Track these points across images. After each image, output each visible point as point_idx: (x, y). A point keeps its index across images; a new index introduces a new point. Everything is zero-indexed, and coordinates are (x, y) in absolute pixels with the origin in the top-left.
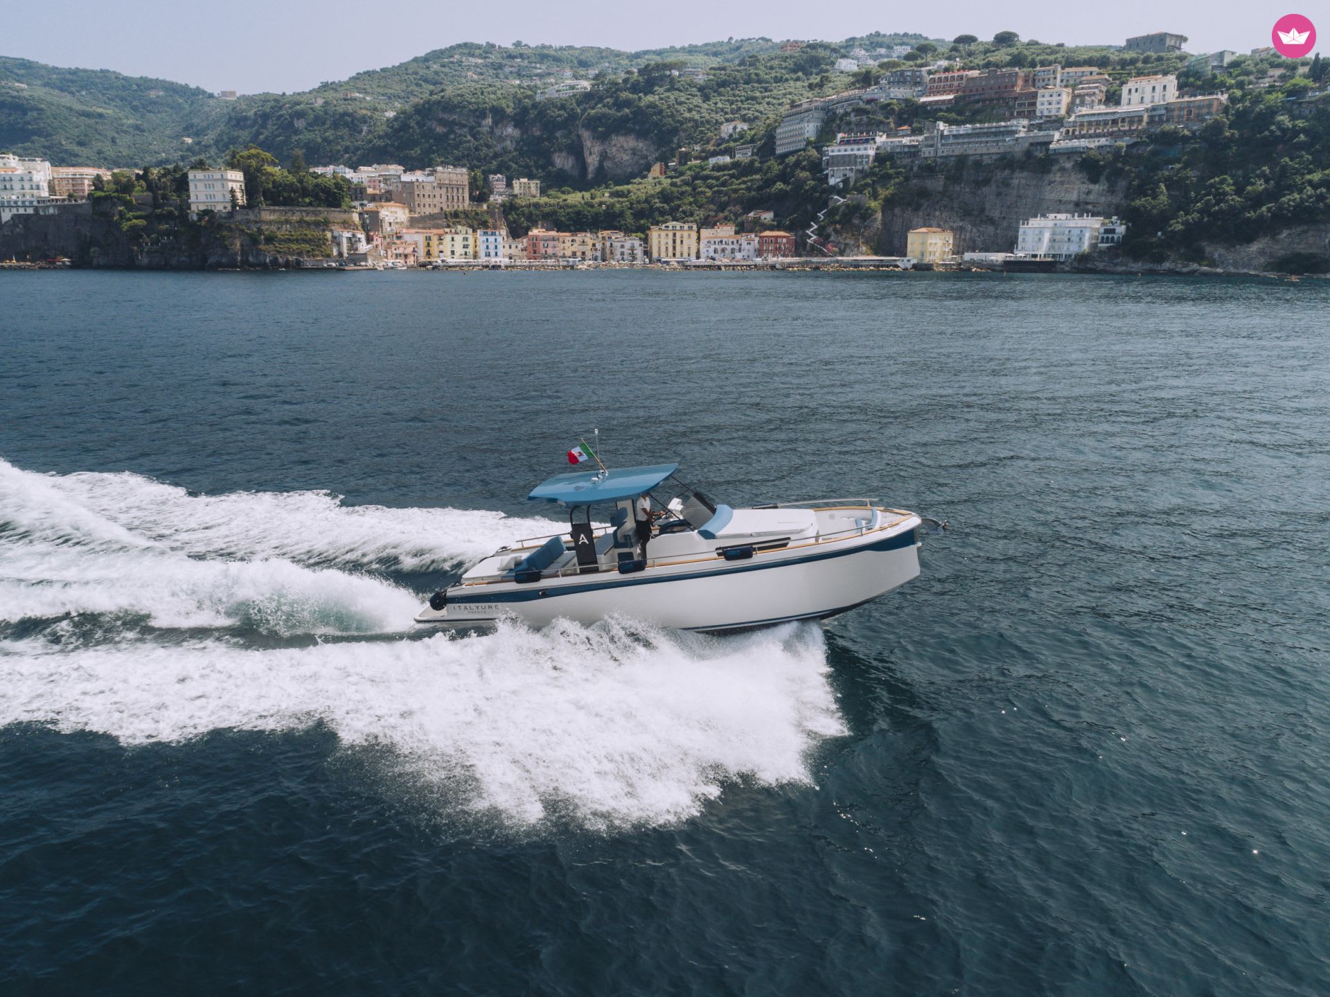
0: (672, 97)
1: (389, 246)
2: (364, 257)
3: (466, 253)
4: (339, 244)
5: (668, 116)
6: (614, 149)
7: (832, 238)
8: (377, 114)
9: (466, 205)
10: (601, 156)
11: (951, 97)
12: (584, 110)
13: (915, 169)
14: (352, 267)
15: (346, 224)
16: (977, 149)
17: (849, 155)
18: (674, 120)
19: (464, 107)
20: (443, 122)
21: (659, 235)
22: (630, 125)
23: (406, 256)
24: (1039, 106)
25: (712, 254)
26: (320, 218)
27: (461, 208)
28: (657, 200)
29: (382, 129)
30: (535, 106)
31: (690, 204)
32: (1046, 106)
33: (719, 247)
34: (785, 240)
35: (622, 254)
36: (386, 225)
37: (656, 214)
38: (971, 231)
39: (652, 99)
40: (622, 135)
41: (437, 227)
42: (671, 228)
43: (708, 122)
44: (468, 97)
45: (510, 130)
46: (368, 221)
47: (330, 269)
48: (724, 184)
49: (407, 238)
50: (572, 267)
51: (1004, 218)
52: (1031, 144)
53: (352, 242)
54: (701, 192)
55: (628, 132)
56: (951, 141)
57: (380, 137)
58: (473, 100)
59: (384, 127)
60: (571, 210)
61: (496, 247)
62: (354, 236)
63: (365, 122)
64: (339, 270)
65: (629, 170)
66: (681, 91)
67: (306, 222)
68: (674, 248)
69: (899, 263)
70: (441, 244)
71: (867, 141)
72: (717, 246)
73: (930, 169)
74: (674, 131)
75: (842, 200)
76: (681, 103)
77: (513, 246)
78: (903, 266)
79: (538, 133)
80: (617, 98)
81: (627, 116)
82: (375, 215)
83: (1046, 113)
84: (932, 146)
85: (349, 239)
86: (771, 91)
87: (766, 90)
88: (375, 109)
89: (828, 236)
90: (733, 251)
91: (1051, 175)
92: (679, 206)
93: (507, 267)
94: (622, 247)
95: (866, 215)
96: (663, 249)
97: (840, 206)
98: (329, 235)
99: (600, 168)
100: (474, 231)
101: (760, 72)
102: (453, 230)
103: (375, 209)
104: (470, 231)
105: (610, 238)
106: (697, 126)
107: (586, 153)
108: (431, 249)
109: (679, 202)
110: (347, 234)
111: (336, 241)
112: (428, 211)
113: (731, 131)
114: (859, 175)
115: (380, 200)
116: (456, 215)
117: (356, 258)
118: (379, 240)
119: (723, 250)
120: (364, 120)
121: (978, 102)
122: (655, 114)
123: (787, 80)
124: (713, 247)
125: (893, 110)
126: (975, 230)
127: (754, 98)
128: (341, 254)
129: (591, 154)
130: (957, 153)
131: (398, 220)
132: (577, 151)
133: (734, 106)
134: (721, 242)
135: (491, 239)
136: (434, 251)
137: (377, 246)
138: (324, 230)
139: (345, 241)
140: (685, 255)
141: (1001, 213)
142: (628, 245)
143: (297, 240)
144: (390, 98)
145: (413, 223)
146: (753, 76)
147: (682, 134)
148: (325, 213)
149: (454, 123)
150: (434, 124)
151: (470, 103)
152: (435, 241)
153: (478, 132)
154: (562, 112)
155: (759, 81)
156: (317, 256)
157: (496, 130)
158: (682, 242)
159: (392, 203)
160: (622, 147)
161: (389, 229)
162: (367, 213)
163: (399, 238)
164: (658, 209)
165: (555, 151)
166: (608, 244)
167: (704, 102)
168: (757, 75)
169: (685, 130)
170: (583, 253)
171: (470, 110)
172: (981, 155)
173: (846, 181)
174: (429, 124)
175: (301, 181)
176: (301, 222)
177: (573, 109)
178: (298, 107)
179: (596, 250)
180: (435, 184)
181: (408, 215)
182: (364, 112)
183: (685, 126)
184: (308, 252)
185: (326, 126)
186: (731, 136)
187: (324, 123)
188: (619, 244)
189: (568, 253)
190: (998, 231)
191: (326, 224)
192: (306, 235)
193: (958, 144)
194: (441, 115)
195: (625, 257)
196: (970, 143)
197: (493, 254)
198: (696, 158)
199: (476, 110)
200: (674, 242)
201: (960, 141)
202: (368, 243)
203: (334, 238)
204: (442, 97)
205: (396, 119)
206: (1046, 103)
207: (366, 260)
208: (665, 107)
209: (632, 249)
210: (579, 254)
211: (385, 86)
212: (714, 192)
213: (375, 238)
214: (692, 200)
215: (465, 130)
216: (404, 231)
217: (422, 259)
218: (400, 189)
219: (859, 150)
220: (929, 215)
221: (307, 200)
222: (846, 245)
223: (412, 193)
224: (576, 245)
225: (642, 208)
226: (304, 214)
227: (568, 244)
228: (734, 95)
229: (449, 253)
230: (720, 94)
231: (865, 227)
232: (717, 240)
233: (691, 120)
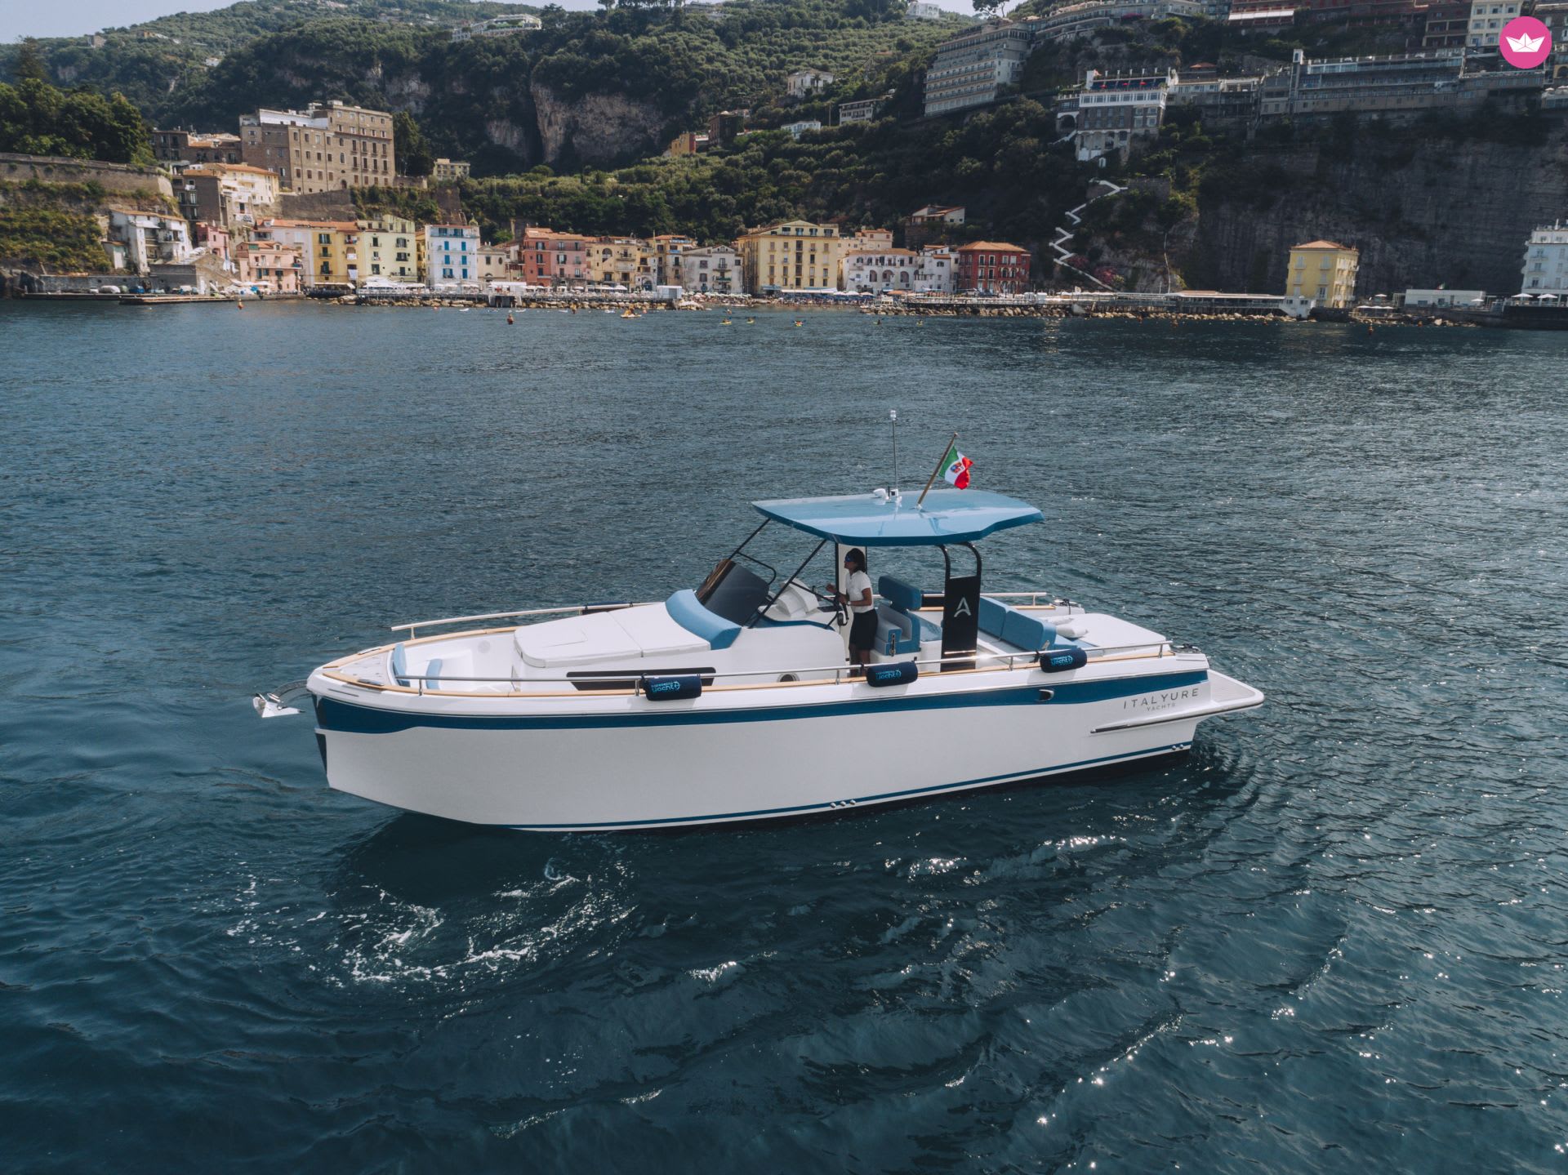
0: (680, 38)
1: (242, 252)
2: (189, 273)
3: (402, 270)
4: (127, 244)
5: (678, 67)
6: (590, 116)
7: (1105, 258)
8: (191, 63)
9: (388, 178)
10: (567, 126)
11: (1290, 13)
12: (536, 58)
13: (1251, 135)
14: (158, 295)
15: (144, 200)
16: (1370, 102)
17: (1119, 108)
18: (687, 73)
19: (336, 48)
20: (303, 72)
21: (772, 245)
22: (616, 79)
23: (279, 273)
24: (1472, 30)
25: (866, 282)
26: (79, 183)
27: (381, 184)
28: (712, 189)
29: (199, 82)
30: (453, 48)
31: (774, 196)
32: (1486, 30)
33: (879, 270)
34: (1013, 260)
35: (703, 278)
36: (233, 209)
37: (715, 212)
38: (1383, 250)
39: (648, 41)
40: (603, 94)
41: (338, 217)
42: (793, 232)
43: (741, 79)
44: (343, 34)
45: (414, 85)
46: (193, 198)
47: (107, 298)
48: (835, 163)
49: (278, 236)
50: (670, 305)
51: (1444, 227)
52: (1493, 93)
53: (159, 240)
54: (790, 177)
55: (612, 91)
56: (1320, 85)
57: (199, 93)
58: (352, 39)
59: (205, 79)
60: (567, 200)
61: (464, 260)
62: (163, 226)
63: (174, 74)
64: (131, 303)
65: (616, 150)
66: (691, 31)
67: (45, 190)
68: (799, 270)
69: (1283, 307)
70: (351, 250)
71: (1148, 84)
72: (875, 268)
73: (1281, 134)
74: (691, 90)
75: (1117, 189)
76: (696, 49)
77: (494, 259)
78: (1294, 313)
79: (461, 91)
80: (591, 38)
81: (611, 64)
82: (208, 185)
83: (1484, 42)
84: (1280, 94)
85: (152, 232)
86: (824, 39)
87: (817, 37)
88: (189, 56)
89: (1096, 254)
90: (904, 276)
91: (1545, 149)
92: (754, 200)
93: (527, 301)
94: (704, 265)
95: (1171, 215)
96: (779, 270)
97: (1114, 199)
98: (103, 223)
99: (567, 147)
100: (419, 228)
101: (802, 11)
102: (375, 225)
103: (210, 173)
104: (411, 226)
105: (674, 248)
106: (725, 84)
107: (542, 123)
108: (331, 261)
109: (752, 193)
110: (145, 222)
111: (121, 236)
112: (317, 186)
113: (808, 84)
114: (1141, 146)
115: (218, 159)
116: (372, 196)
117: (171, 276)
118: (220, 238)
119: (886, 275)
120: (171, 70)
121: (1340, 21)
122: (656, 62)
123: (843, 26)
124: (867, 269)
125: (1177, 32)
126: (1389, 247)
127: (802, 49)
128: (132, 265)
129: (550, 124)
130: (1334, 106)
131: (258, 201)
132: (526, 118)
133: (773, 59)
134: (882, 260)
135: (455, 243)
136: (338, 264)
137: (215, 251)
138: (90, 211)
139: (141, 238)
140: (818, 281)
141: (1437, 217)
142: (714, 261)
143: (22, 231)
144: (210, 45)
145: (288, 207)
146: (796, 18)
147: (703, 96)
148: (88, 171)
149: (321, 72)
150: (288, 75)
151: (347, 43)
152: (338, 241)
153: (362, 89)
154: (499, 58)
155: (805, 25)
156: (76, 268)
157: (388, 87)
158: (812, 258)
159: (243, 165)
160: (602, 113)
161: (239, 217)
162: (191, 179)
163: (262, 236)
164: (717, 203)
165: (491, 119)
166: (670, 260)
167: (728, 50)
168: (799, 14)
169: (707, 89)
170: (626, 276)
171: (346, 53)
172: (1383, 112)
173: (1112, 155)
174: (279, 73)
175: (29, 97)
176: (31, 188)
177: (517, 55)
178: (64, 49)
179: (647, 270)
180: (331, 134)
181: (277, 191)
182: (172, 58)
183: (706, 83)
184: (52, 258)
185: (109, 78)
186: (809, 91)
187: (106, 73)
188: (697, 260)
189: (597, 274)
190: (1435, 251)
191: (95, 196)
192: (44, 219)
193: (1335, 91)
194: (298, 60)
195: (709, 284)
196: (1358, 89)
197: (458, 273)
198: (749, 127)
199: (355, 54)
200: (799, 258)
201: (1338, 85)
202: (195, 244)
203: (115, 229)
204: (300, 33)
205: (223, 65)
206: (1486, 24)
207: (193, 281)
208: (671, 53)
209: (722, 269)
210: (617, 277)
211: (202, 29)
212: (818, 178)
213: (211, 234)
214: (775, 189)
215: (340, 84)
216: (273, 222)
217: (313, 282)
218: (258, 139)
219: (1140, 98)
220: (1290, 218)
221: (46, 141)
222: (1136, 270)
223: (284, 148)
224: (611, 260)
225: (689, 202)
226: (40, 171)
227: (596, 258)
228: (770, 43)
229: (369, 270)
230: (748, 40)
231: (1170, 238)
232: (874, 257)
233: (716, 73)
